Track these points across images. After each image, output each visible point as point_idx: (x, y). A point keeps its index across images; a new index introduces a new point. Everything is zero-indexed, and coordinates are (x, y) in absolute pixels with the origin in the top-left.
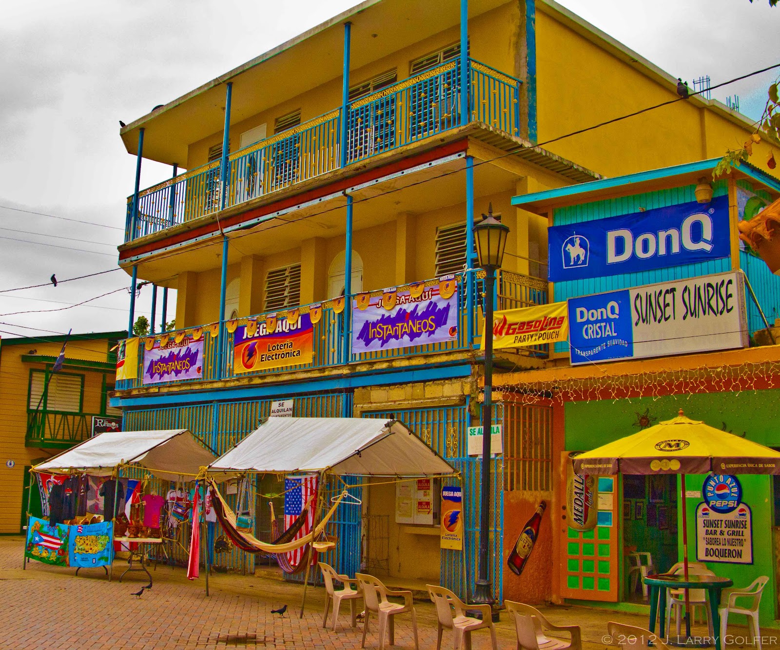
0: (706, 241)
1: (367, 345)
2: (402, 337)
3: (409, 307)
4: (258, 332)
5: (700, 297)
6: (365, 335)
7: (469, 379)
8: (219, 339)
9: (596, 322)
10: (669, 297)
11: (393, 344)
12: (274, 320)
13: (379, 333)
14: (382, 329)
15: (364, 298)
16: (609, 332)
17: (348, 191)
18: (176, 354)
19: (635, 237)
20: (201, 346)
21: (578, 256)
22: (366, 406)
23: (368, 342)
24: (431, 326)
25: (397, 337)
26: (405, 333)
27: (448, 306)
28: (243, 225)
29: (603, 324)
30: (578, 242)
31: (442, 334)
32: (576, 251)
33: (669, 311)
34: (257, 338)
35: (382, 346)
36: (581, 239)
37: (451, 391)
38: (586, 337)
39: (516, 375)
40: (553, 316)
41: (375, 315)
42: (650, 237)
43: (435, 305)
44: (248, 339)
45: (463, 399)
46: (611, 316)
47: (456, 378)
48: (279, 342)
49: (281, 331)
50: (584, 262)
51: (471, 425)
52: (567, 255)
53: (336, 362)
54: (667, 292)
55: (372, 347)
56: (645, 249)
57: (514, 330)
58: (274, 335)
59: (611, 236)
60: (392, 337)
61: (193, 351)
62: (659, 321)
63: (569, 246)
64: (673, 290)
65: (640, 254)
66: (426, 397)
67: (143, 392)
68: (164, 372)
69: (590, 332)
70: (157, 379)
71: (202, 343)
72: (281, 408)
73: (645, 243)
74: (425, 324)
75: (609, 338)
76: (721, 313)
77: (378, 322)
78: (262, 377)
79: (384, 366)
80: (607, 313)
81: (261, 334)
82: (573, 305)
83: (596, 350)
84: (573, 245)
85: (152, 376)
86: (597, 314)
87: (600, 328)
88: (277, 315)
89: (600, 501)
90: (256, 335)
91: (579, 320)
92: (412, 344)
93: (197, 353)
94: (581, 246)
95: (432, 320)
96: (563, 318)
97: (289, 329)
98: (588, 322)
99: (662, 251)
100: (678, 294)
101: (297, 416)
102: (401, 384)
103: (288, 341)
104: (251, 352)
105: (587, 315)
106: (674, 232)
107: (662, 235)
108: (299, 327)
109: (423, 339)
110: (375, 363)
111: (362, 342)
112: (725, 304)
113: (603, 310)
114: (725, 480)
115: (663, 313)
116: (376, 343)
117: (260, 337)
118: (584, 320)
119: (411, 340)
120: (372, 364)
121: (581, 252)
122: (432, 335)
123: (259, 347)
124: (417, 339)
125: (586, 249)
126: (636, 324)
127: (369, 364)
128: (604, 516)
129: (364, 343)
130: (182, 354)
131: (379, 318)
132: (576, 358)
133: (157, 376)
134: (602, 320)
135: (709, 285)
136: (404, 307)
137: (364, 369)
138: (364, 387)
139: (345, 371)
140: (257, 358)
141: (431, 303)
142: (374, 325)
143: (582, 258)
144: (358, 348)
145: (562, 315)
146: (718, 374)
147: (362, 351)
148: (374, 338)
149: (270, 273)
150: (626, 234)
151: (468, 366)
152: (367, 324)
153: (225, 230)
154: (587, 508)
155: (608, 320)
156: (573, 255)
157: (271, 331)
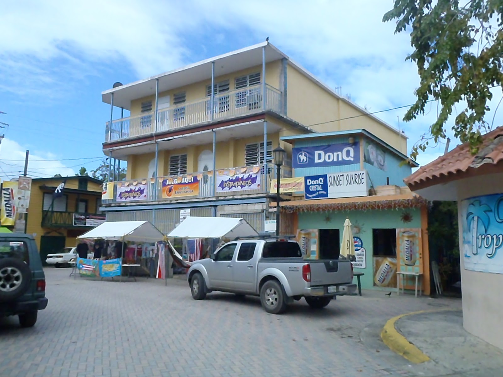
0: (351, 157)
1: (222, 189)
2: (238, 187)
3: (240, 176)
4: (174, 182)
5: (352, 178)
6: (222, 185)
7: (265, 203)
8: (155, 184)
9: (315, 185)
10: (342, 177)
11: (234, 189)
12: (181, 178)
13: (228, 185)
14: (229, 184)
15: (221, 172)
16: (320, 188)
17: (214, 130)
18: (133, 189)
19: (325, 154)
20: (145, 187)
21: (304, 159)
22: (223, 213)
23: (223, 188)
24: (250, 183)
25: (235, 187)
26: (239, 185)
27: (257, 176)
28: (166, 139)
29: (317, 186)
30: (304, 154)
31: (254, 186)
32: (303, 157)
33: (341, 182)
34: (173, 185)
35: (229, 190)
36: (305, 153)
37: (258, 207)
38: (311, 190)
39: (284, 202)
40: (298, 182)
41: (226, 178)
42: (331, 154)
43: (251, 176)
44: (168, 185)
45: (263, 211)
46: (320, 183)
47: (260, 203)
48: (183, 187)
49: (184, 182)
50: (306, 161)
51: (266, 220)
52: (300, 159)
53: (209, 195)
54: (341, 176)
55: (225, 190)
56: (329, 158)
57: (283, 186)
58: (181, 184)
59: (316, 153)
60: (234, 187)
61: (142, 189)
62: (338, 186)
63: (300, 155)
64: (343, 175)
65: (327, 160)
66: (248, 209)
67: (118, 205)
68: (127, 197)
69: (312, 188)
70: (123, 199)
71: (146, 186)
72: (185, 212)
73: (329, 156)
74: (247, 182)
75: (319, 191)
76: (360, 184)
77: (227, 181)
78: (176, 200)
79: (231, 197)
80: (318, 182)
81: (175, 183)
82: (306, 178)
83: (314, 195)
84: (302, 155)
85: (121, 198)
86: (315, 182)
87: (316, 187)
88: (183, 176)
89: (311, 247)
90: (173, 183)
91: (308, 184)
92: (242, 190)
93: (144, 190)
94: (305, 156)
95: (250, 181)
96: (302, 183)
97: (188, 182)
98: (312, 185)
99: (335, 160)
100: (345, 176)
101: (192, 216)
102: (237, 204)
103: (187, 187)
104: (170, 190)
105: (312, 182)
106: (340, 153)
107: (336, 154)
108: (193, 181)
109: (246, 188)
110: (227, 196)
111: (220, 188)
112: (361, 181)
113: (317, 181)
114: (357, 240)
115: (339, 183)
116: (227, 188)
117: (174, 184)
118: (310, 184)
119: (242, 188)
120: (226, 196)
121: (305, 158)
122: (250, 187)
123: (174, 188)
124: (243, 188)
125: (306, 157)
126: (329, 186)
127: (224, 196)
128: (313, 253)
129: (221, 189)
130: (136, 190)
131: (228, 179)
132: (307, 197)
133: (124, 198)
134: (317, 184)
135: (356, 174)
136: (238, 176)
137: (222, 198)
138: (221, 205)
139: (214, 199)
140: (173, 192)
141: (249, 175)
142: (226, 182)
143: (305, 160)
144: (219, 190)
145: (301, 182)
146: (358, 204)
147: (220, 192)
148: (226, 187)
149: (172, 157)
150: (322, 153)
151: (265, 199)
152: (223, 181)
153: (157, 140)
154: (307, 250)
155: (319, 184)
156: (302, 159)
157: (180, 182)
